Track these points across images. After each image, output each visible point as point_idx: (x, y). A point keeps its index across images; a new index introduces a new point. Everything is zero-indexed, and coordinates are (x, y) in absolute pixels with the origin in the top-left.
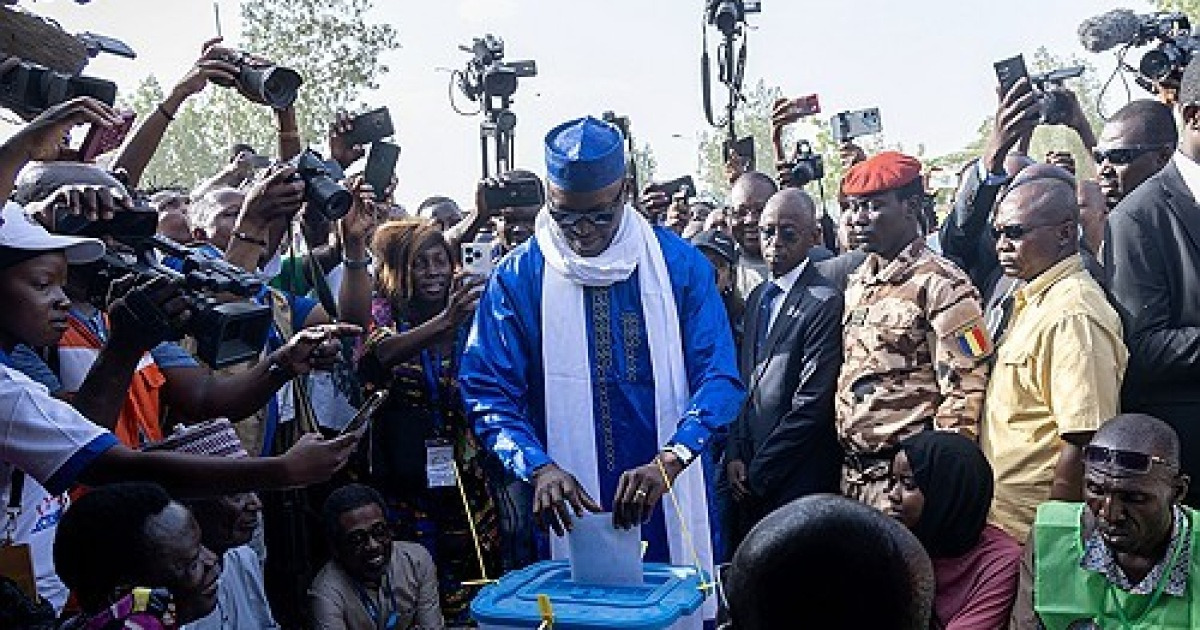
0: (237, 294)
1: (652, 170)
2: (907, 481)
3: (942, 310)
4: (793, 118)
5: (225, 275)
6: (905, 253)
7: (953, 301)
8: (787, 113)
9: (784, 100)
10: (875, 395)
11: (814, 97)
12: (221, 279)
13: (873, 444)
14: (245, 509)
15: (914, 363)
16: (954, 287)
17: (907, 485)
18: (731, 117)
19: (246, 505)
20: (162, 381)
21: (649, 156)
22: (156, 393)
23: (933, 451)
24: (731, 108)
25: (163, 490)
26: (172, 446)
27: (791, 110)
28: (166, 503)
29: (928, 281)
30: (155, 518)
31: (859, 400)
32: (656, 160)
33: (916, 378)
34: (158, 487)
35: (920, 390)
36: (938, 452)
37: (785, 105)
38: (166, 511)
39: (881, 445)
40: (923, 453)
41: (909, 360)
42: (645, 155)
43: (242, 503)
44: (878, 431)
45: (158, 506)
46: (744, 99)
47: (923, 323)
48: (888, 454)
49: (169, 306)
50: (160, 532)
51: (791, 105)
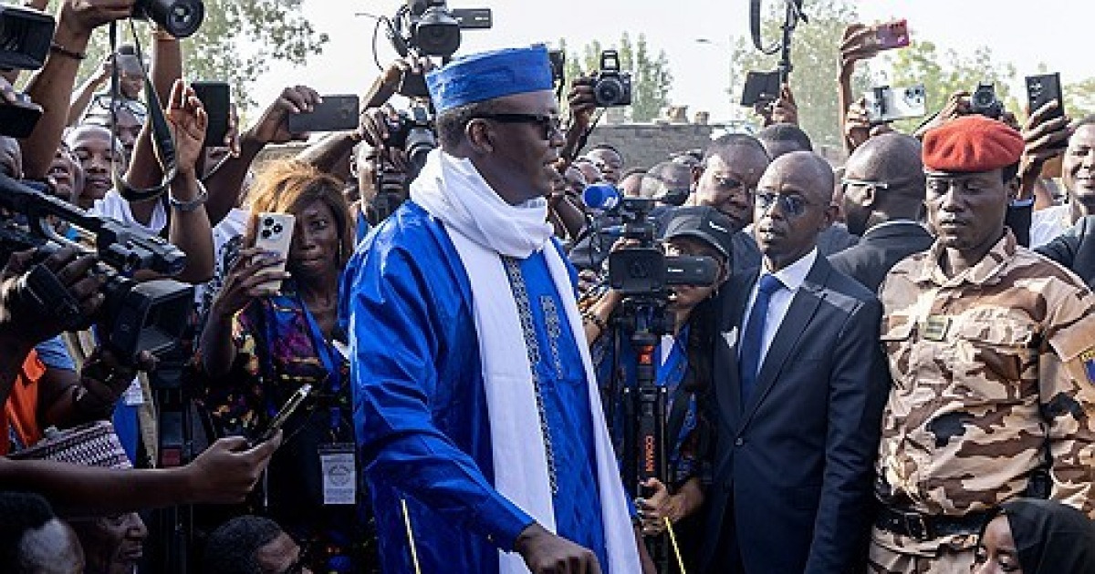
0: (160, 272)
1: (665, 87)
2: (1005, 559)
3: (1066, 326)
4: (868, 52)
5: (146, 248)
6: (999, 248)
7: (1079, 315)
8: (860, 45)
9: (859, 27)
10: (967, 437)
11: (903, 24)
12: (143, 254)
13: (959, 503)
14: (127, 536)
15: (1017, 395)
16: (1079, 296)
17: (1005, 565)
18: (787, 41)
19: (129, 530)
20: (40, 373)
21: (664, 69)
22: (35, 387)
23: (1048, 523)
24: (787, 29)
25: (47, 504)
26: (42, 453)
27: (868, 41)
28: (48, 518)
29: (1048, 287)
30: (36, 535)
31: (942, 442)
32: (671, 74)
33: (1018, 414)
34: (42, 499)
35: (1022, 433)
36: (1053, 526)
37: (860, 32)
38: (47, 527)
39: (973, 505)
40: (1034, 525)
41: (1011, 390)
42: (657, 66)
43: (123, 527)
44: (968, 485)
45: (39, 523)
46: (805, 18)
47: (1039, 343)
48: (978, 521)
49: (79, 286)
50: (38, 551)
51: (870, 33)
